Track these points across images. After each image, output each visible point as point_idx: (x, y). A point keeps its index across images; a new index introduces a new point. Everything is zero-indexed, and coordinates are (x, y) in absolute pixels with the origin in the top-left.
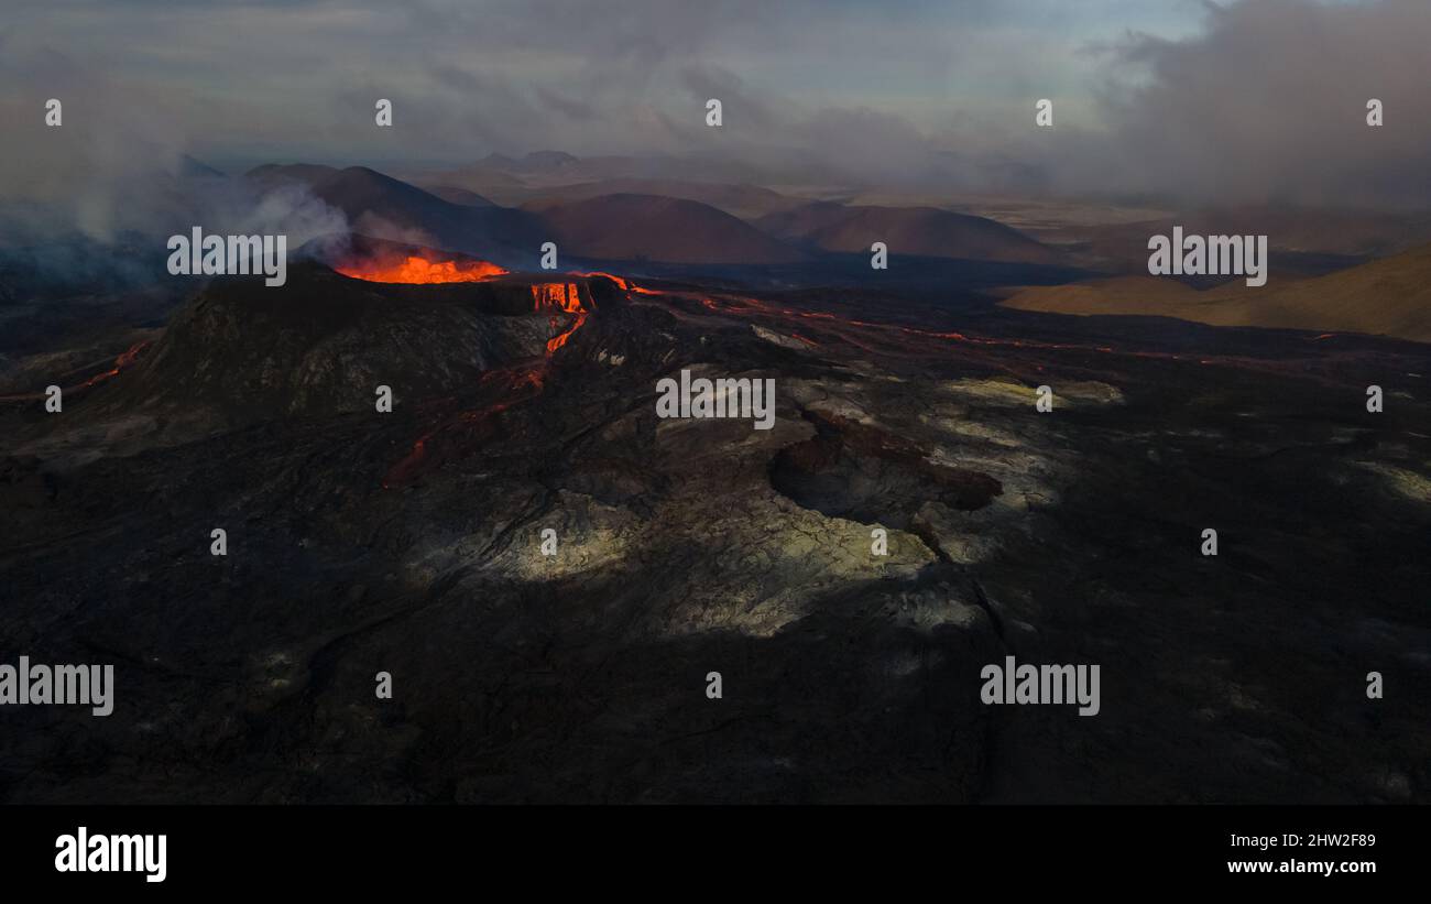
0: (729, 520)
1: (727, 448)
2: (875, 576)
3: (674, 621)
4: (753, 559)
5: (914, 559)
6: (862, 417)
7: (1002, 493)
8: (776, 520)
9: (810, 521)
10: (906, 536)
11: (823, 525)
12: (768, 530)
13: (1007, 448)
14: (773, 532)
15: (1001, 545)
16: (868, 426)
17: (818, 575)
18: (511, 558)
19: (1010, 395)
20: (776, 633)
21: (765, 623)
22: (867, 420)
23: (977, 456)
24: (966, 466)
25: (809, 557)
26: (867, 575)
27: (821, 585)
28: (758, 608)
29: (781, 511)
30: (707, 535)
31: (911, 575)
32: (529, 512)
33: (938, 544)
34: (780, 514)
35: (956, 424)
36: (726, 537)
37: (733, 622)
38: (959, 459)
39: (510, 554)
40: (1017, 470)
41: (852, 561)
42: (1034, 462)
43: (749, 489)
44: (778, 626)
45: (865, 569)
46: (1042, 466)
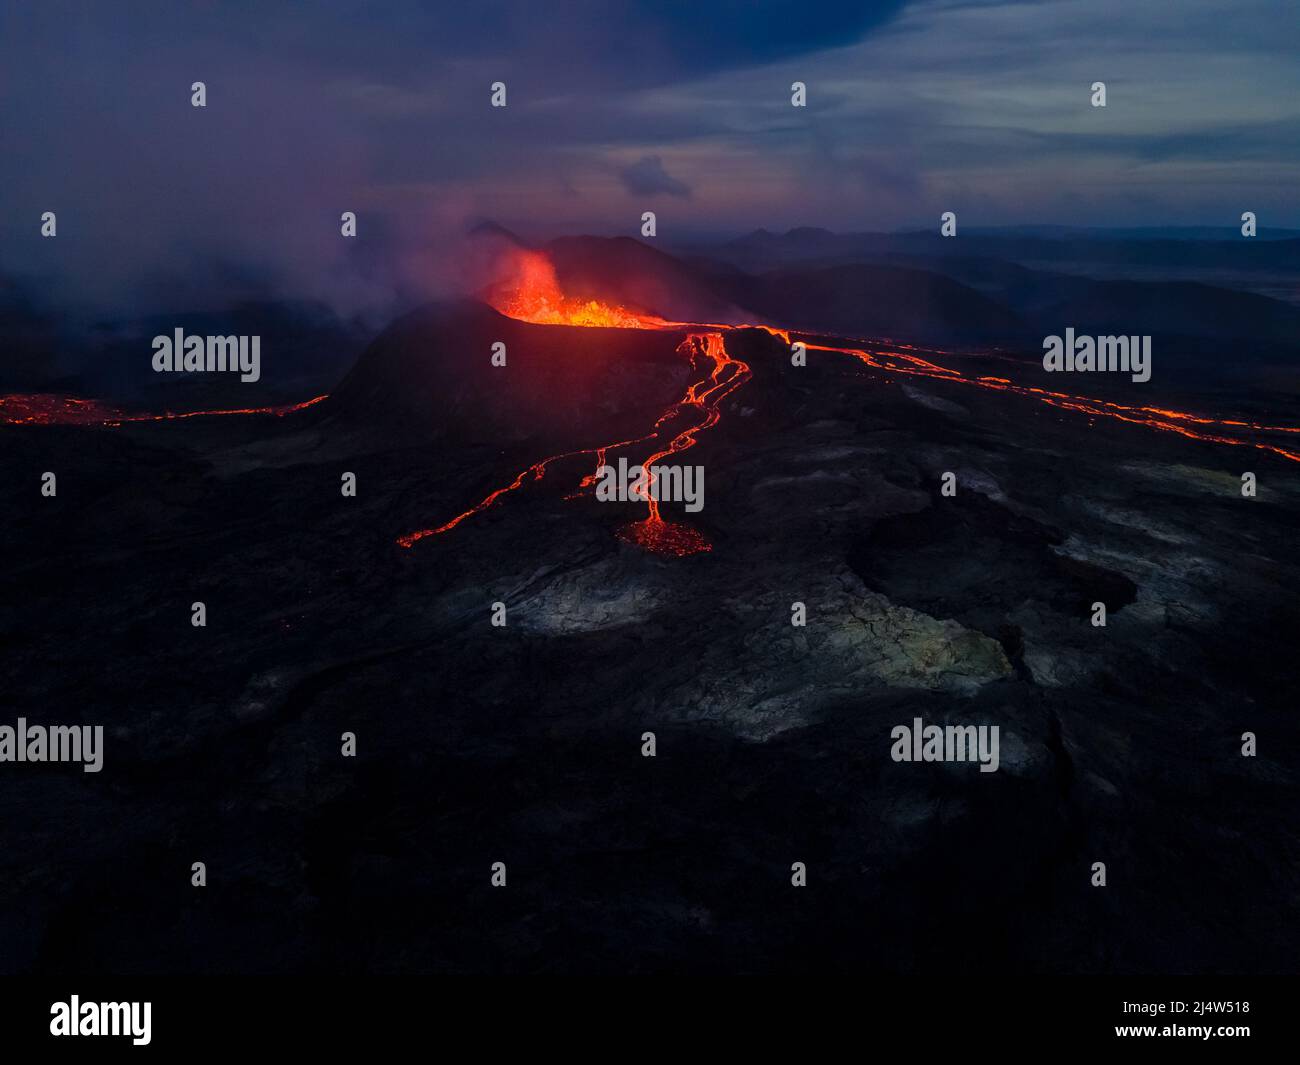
0: (781, 593)
1: (820, 511)
2: (923, 685)
3: (667, 703)
4: (787, 643)
5: (982, 670)
6: (993, 492)
7: (1135, 601)
8: (834, 599)
9: (871, 607)
10: (983, 640)
11: (885, 613)
12: (820, 610)
13: (1165, 544)
14: (824, 613)
15: (1109, 668)
16: (995, 503)
17: (857, 673)
18: (536, 605)
19: (1196, 482)
20: (772, 739)
21: (764, 723)
22: (998, 497)
23: (1121, 551)
24: (1101, 562)
25: (851, 650)
26: (913, 683)
27: (855, 685)
28: (765, 705)
29: (844, 590)
30: (750, 607)
31: (970, 691)
32: (580, 558)
33: (1022, 655)
34: (840, 593)
35: (1109, 510)
36: (770, 612)
37: (728, 716)
38: (1097, 551)
39: (536, 601)
40: (1170, 573)
41: (901, 662)
42: (1198, 565)
43: (822, 560)
44: (779, 729)
45: (915, 673)
46: (1208, 572)
